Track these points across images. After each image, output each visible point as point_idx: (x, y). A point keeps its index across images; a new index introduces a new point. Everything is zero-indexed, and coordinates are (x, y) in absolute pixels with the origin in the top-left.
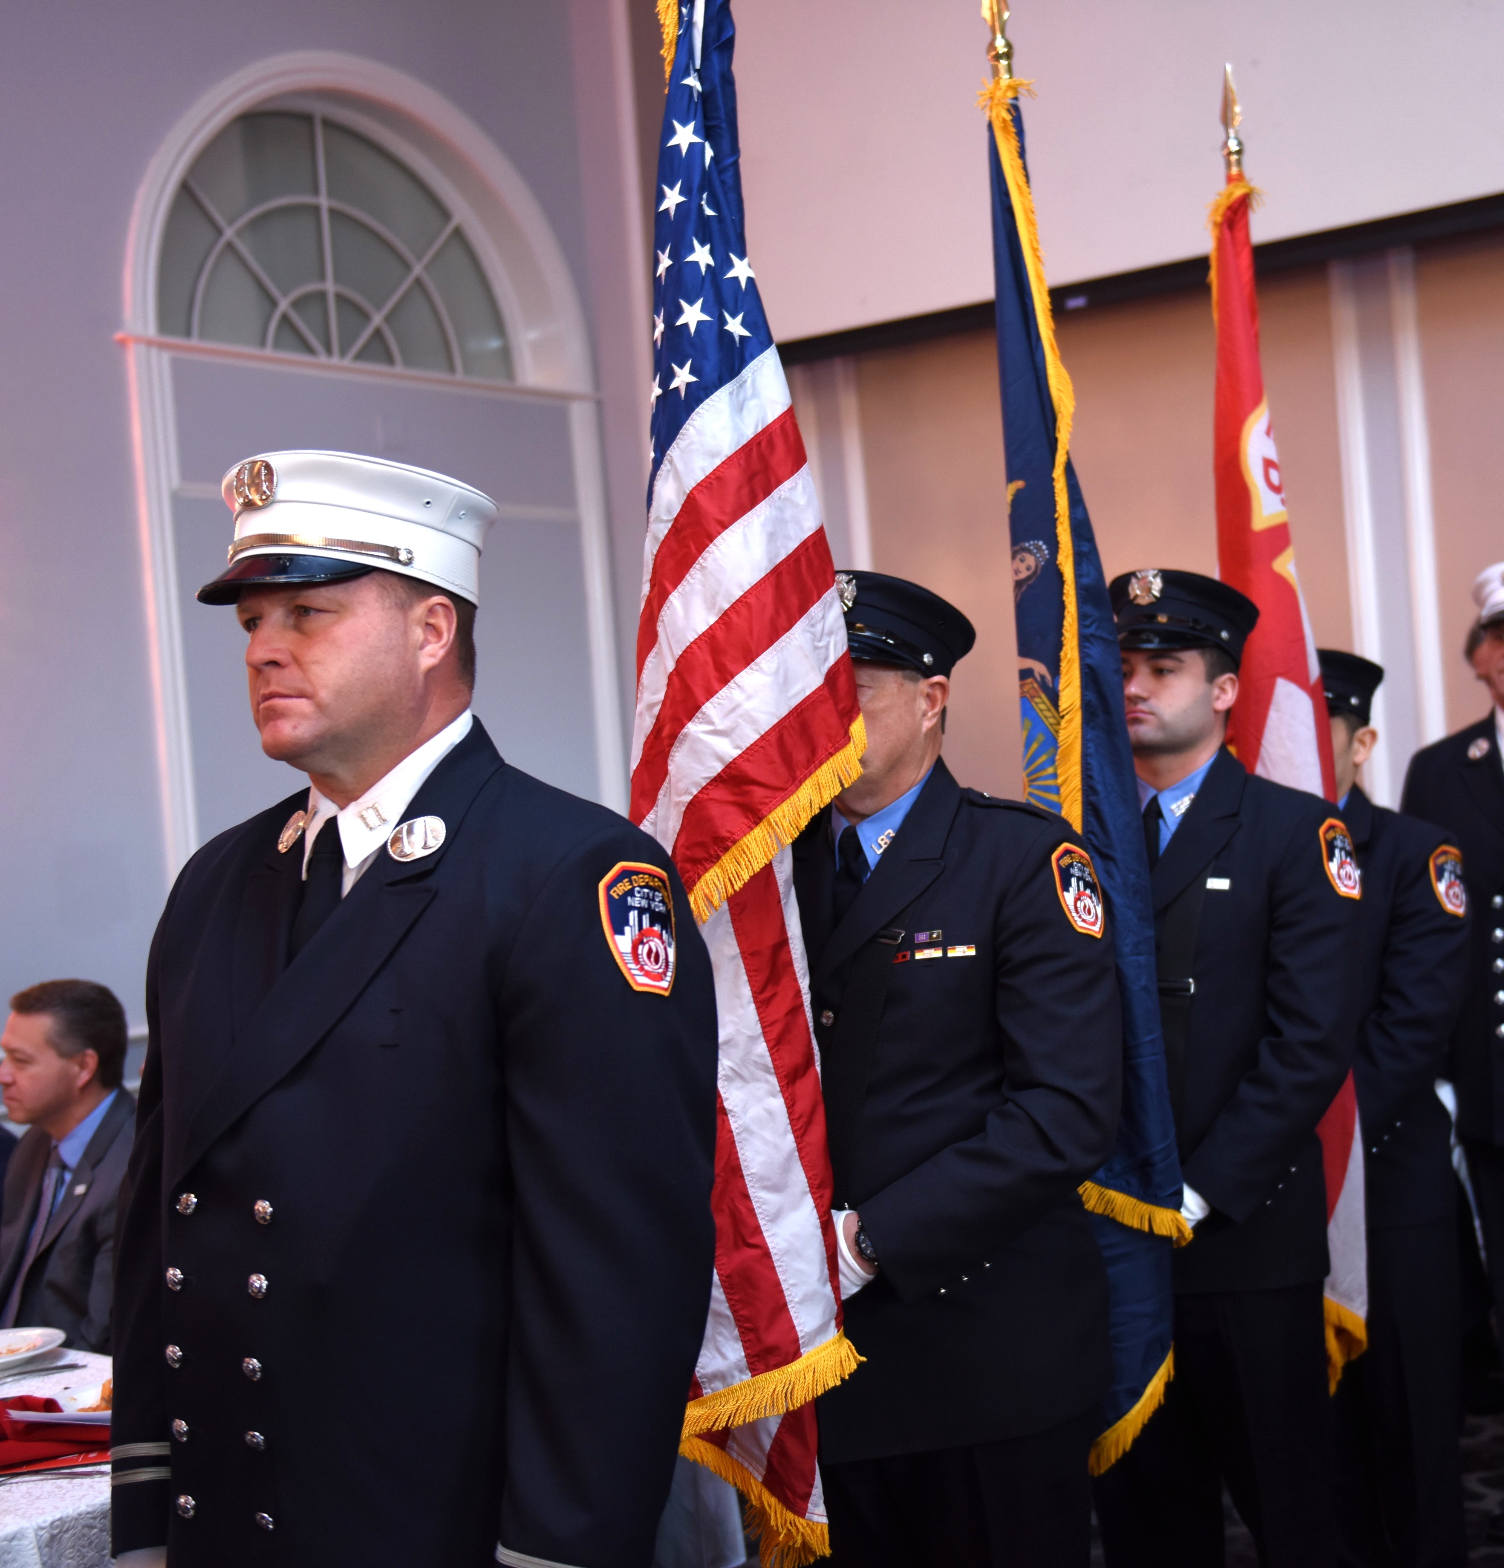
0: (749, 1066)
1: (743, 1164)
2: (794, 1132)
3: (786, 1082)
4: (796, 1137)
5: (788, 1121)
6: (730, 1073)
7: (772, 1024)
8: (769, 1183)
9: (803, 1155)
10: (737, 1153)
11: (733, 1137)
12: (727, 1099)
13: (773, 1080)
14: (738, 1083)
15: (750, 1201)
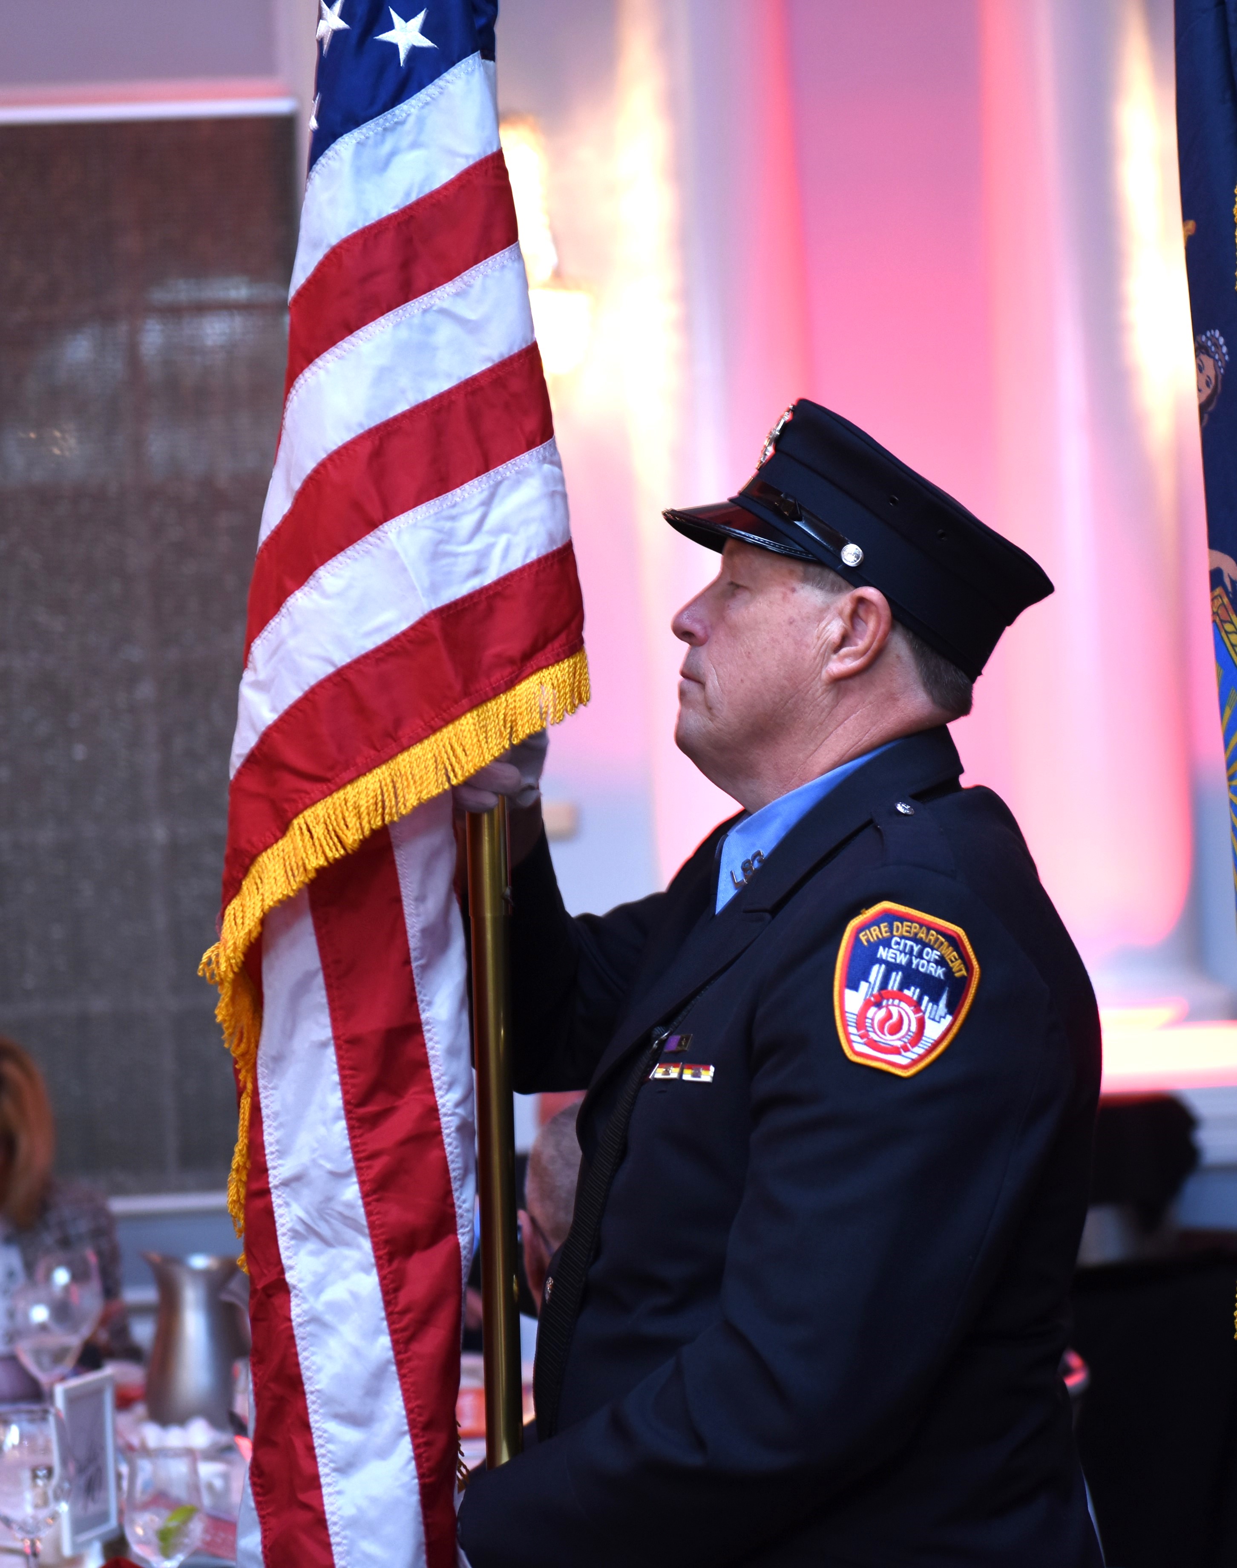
0: (333, 1221)
1: (306, 1374)
2: (393, 1332)
3: (386, 1251)
4: (395, 1343)
5: (383, 1314)
6: (300, 1228)
7: (373, 1156)
8: (342, 1410)
9: (404, 1371)
10: (296, 1355)
11: (291, 1328)
12: (291, 1268)
13: (367, 1245)
14: (312, 1245)
15: (311, 1434)
